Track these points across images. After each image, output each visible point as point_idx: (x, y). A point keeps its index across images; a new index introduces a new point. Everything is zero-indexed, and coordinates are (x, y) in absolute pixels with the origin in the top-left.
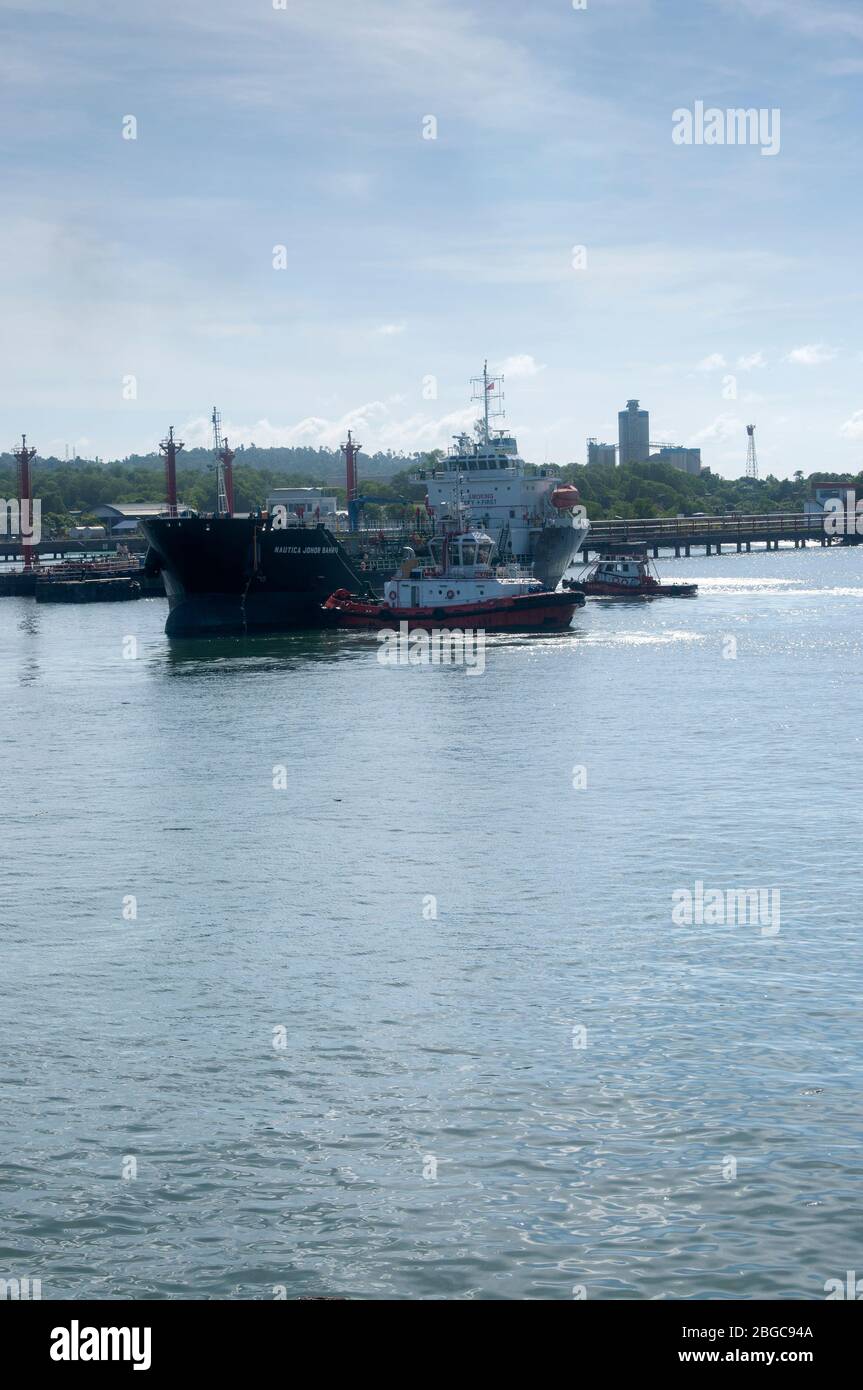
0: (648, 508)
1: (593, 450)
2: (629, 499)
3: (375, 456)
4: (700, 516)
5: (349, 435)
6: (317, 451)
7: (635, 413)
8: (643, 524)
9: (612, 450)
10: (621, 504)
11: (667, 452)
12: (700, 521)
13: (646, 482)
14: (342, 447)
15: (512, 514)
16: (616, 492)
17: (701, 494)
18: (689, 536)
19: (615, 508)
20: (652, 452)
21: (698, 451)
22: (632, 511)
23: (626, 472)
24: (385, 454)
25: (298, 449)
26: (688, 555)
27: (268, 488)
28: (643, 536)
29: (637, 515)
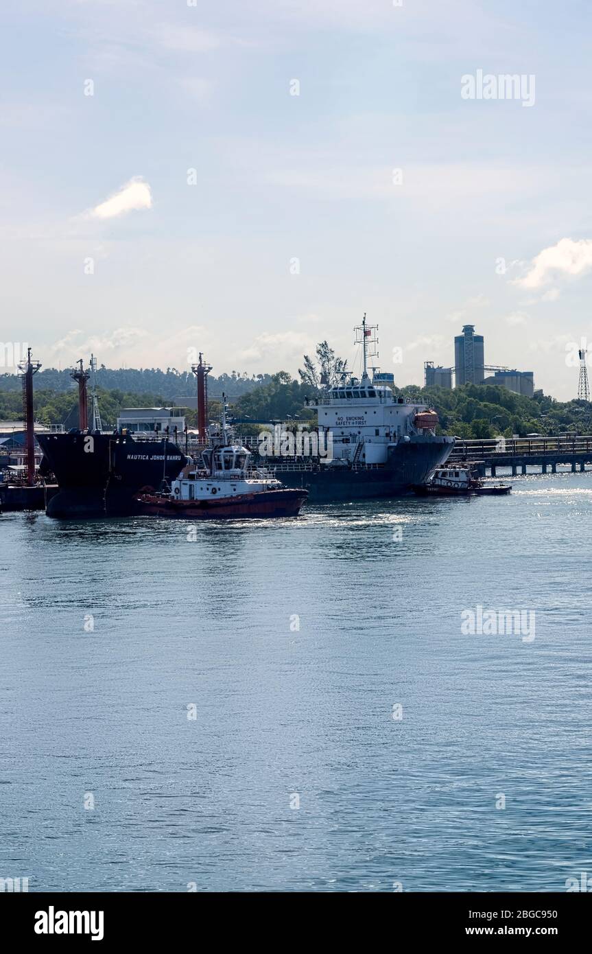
0: (484, 428)
1: (431, 372)
2: (467, 419)
3: (220, 378)
4: (535, 436)
5: (200, 358)
6: (165, 373)
7: (471, 339)
8: (481, 444)
9: (449, 372)
10: (459, 425)
11: (502, 375)
12: (535, 441)
13: (482, 404)
14: (193, 368)
15: (377, 433)
16: (454, 413)
17: (535, 416)
18: (525, 456)
19: (453, 429)
20: (487, 375)
21: (531, 374)
22: (469, 431)
23: (463, 395)
24: (230, 375)
25: (147, 370)
26: (524, 472)
27: (119, 408)
28: (482, 456)
29: (474, 435)
